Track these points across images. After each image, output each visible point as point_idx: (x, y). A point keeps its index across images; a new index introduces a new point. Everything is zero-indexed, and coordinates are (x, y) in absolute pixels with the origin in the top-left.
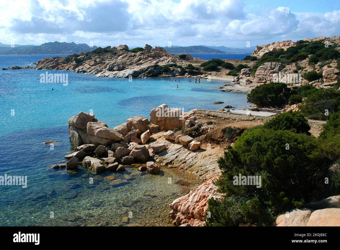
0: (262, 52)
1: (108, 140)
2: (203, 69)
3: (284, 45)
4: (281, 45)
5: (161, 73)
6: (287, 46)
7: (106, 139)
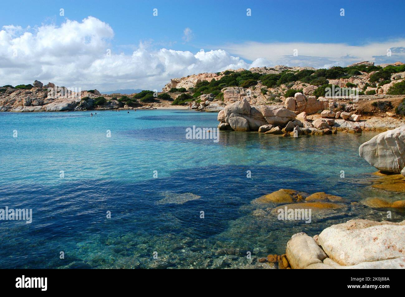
0: (184, 84)
1: (288, 118)
2: (141, 101)
3: (207, 77)
4: (203, 76)
5: (95, 106)
6: (210, 77)
7: (287, 117)
